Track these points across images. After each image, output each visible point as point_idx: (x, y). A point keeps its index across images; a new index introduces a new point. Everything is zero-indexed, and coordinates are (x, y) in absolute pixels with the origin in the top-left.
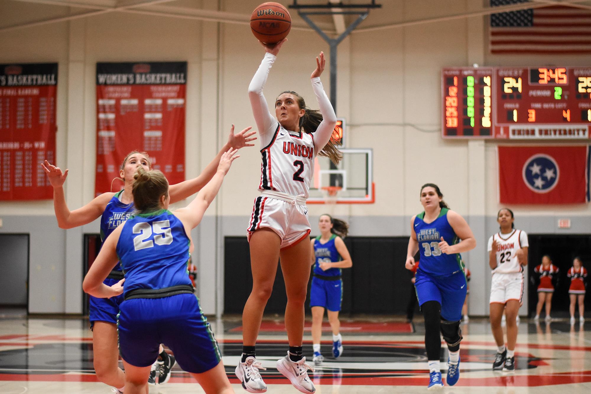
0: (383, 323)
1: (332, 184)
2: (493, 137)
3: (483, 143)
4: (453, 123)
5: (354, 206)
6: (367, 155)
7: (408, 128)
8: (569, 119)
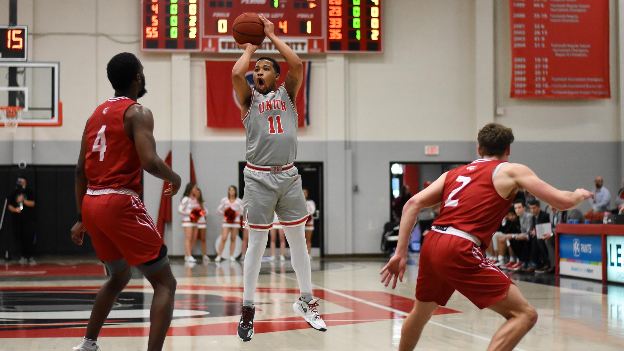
0: (72, 266)
1: (12, 103)
2: (199, 50)
3: (188, 57)
4: (153, 33)
5: (37, 129)
6: (53, 69)
7: (102, 39)
8: (285, 31)
